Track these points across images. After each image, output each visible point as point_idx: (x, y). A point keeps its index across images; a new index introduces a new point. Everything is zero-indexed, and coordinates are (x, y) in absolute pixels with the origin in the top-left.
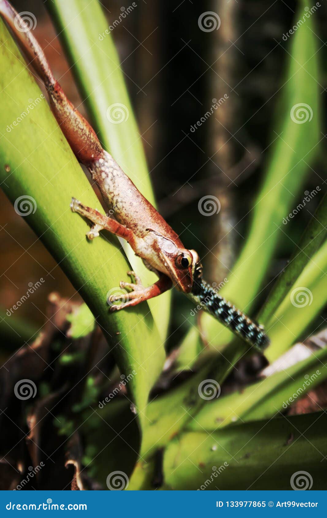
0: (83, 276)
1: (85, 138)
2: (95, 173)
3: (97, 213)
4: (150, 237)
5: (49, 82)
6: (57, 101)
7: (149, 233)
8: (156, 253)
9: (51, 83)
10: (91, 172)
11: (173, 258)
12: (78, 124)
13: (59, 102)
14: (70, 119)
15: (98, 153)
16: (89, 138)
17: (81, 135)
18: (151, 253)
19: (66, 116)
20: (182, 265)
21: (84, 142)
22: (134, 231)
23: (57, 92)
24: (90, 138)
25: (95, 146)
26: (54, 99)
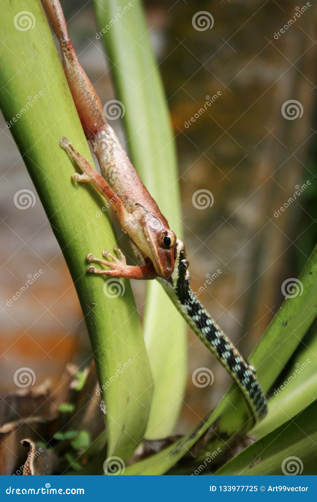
0: (63, 219)
1: (89, 102)
2: (97, 145)
3: (87, 163)
4: (139, 212)
5: (63, 39)
6: (69, 59)
7: (138, 209)
8: (141, 228)
9: (65, 39)
10: (94, 144)
11: (156, 234)
12: (85, 86)
13: (70, 61)
14: (77, 79)
15: (101, 123)
16: (93, 104)
17: (86, 98)
18: (137, 228)
19: (75, 76)
20: (164, 243)
21: (89, 106)
22: (125, 204)
23: (69, 50)
24: (95, 104)
25: (99, 114)
26: (65, 57)
